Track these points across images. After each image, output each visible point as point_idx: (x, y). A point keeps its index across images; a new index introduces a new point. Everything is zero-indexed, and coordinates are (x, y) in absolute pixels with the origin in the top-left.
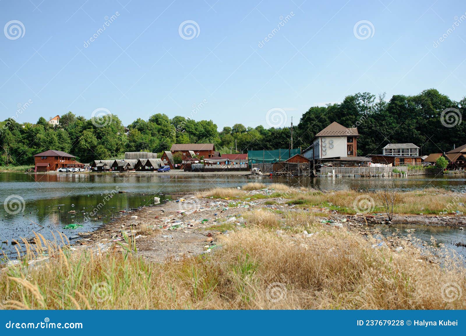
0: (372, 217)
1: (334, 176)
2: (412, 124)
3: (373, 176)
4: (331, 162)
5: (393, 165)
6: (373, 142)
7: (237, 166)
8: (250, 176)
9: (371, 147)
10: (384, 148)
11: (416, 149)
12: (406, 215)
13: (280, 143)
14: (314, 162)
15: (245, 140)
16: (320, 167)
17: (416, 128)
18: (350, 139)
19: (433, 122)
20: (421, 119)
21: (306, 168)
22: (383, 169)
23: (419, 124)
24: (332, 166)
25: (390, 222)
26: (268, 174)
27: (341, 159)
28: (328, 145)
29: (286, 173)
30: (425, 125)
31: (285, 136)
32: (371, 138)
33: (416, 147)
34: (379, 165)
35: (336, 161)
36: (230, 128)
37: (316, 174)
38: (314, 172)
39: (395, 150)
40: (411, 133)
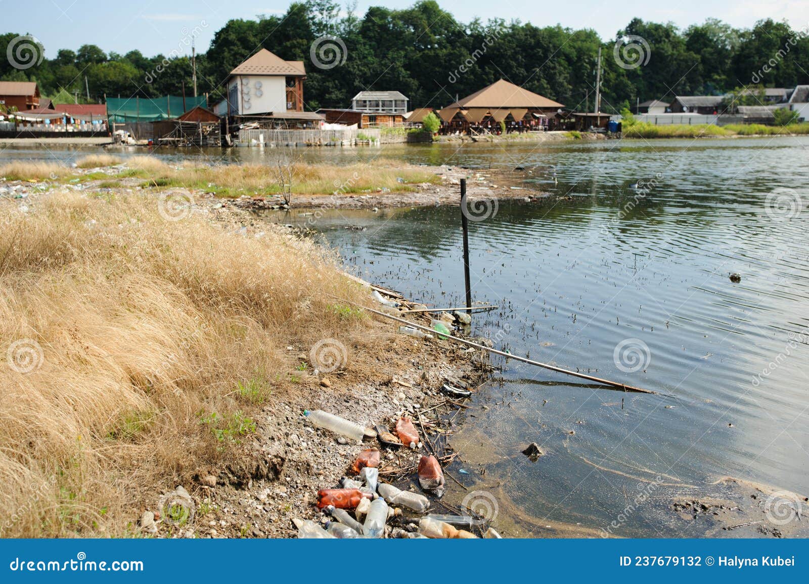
0: (261, 200)
1: (262, 145)
2: (398, 59)
3: (326, 145)
4: (257, 121)
5: (359, 127)
6: (336, 87)
7: (86, 128)
8: (110, 146)
9: (333, 96)
10: (354, 99)
11: (403, 101)
12: (314, 196)
13: (174, 85)
14: (227, 122)
15: (105, 77)
16: (239, 129)
17: (403, 67)
18: (290, 80)
19: (429, 57)
20: (411, 50)
21: (214, 130)
22: (342, 133)
23: (409, 59)
24: (258, 128)
25: (286, 206)
26: (146, 142)
27: (275, 116)
28: (253, 91)
29: (178, 141)
30: (417, 60)
31: (182, 73)
32: (334, 81)
33: (402, 97)
34: (336, 127)
35: (266, 120)
36: (73, 53)
37: (232, 141)
38: (228, 137)
39: (372, 103)
40: (396, 74)
